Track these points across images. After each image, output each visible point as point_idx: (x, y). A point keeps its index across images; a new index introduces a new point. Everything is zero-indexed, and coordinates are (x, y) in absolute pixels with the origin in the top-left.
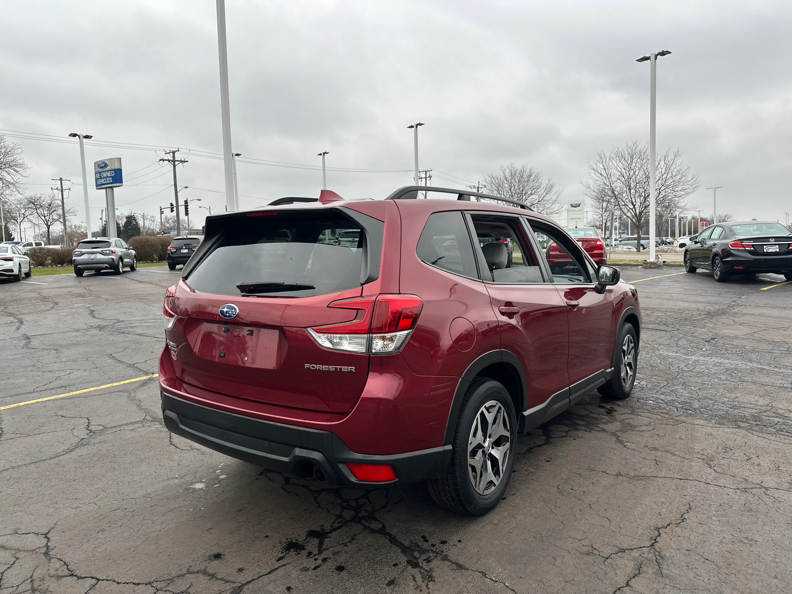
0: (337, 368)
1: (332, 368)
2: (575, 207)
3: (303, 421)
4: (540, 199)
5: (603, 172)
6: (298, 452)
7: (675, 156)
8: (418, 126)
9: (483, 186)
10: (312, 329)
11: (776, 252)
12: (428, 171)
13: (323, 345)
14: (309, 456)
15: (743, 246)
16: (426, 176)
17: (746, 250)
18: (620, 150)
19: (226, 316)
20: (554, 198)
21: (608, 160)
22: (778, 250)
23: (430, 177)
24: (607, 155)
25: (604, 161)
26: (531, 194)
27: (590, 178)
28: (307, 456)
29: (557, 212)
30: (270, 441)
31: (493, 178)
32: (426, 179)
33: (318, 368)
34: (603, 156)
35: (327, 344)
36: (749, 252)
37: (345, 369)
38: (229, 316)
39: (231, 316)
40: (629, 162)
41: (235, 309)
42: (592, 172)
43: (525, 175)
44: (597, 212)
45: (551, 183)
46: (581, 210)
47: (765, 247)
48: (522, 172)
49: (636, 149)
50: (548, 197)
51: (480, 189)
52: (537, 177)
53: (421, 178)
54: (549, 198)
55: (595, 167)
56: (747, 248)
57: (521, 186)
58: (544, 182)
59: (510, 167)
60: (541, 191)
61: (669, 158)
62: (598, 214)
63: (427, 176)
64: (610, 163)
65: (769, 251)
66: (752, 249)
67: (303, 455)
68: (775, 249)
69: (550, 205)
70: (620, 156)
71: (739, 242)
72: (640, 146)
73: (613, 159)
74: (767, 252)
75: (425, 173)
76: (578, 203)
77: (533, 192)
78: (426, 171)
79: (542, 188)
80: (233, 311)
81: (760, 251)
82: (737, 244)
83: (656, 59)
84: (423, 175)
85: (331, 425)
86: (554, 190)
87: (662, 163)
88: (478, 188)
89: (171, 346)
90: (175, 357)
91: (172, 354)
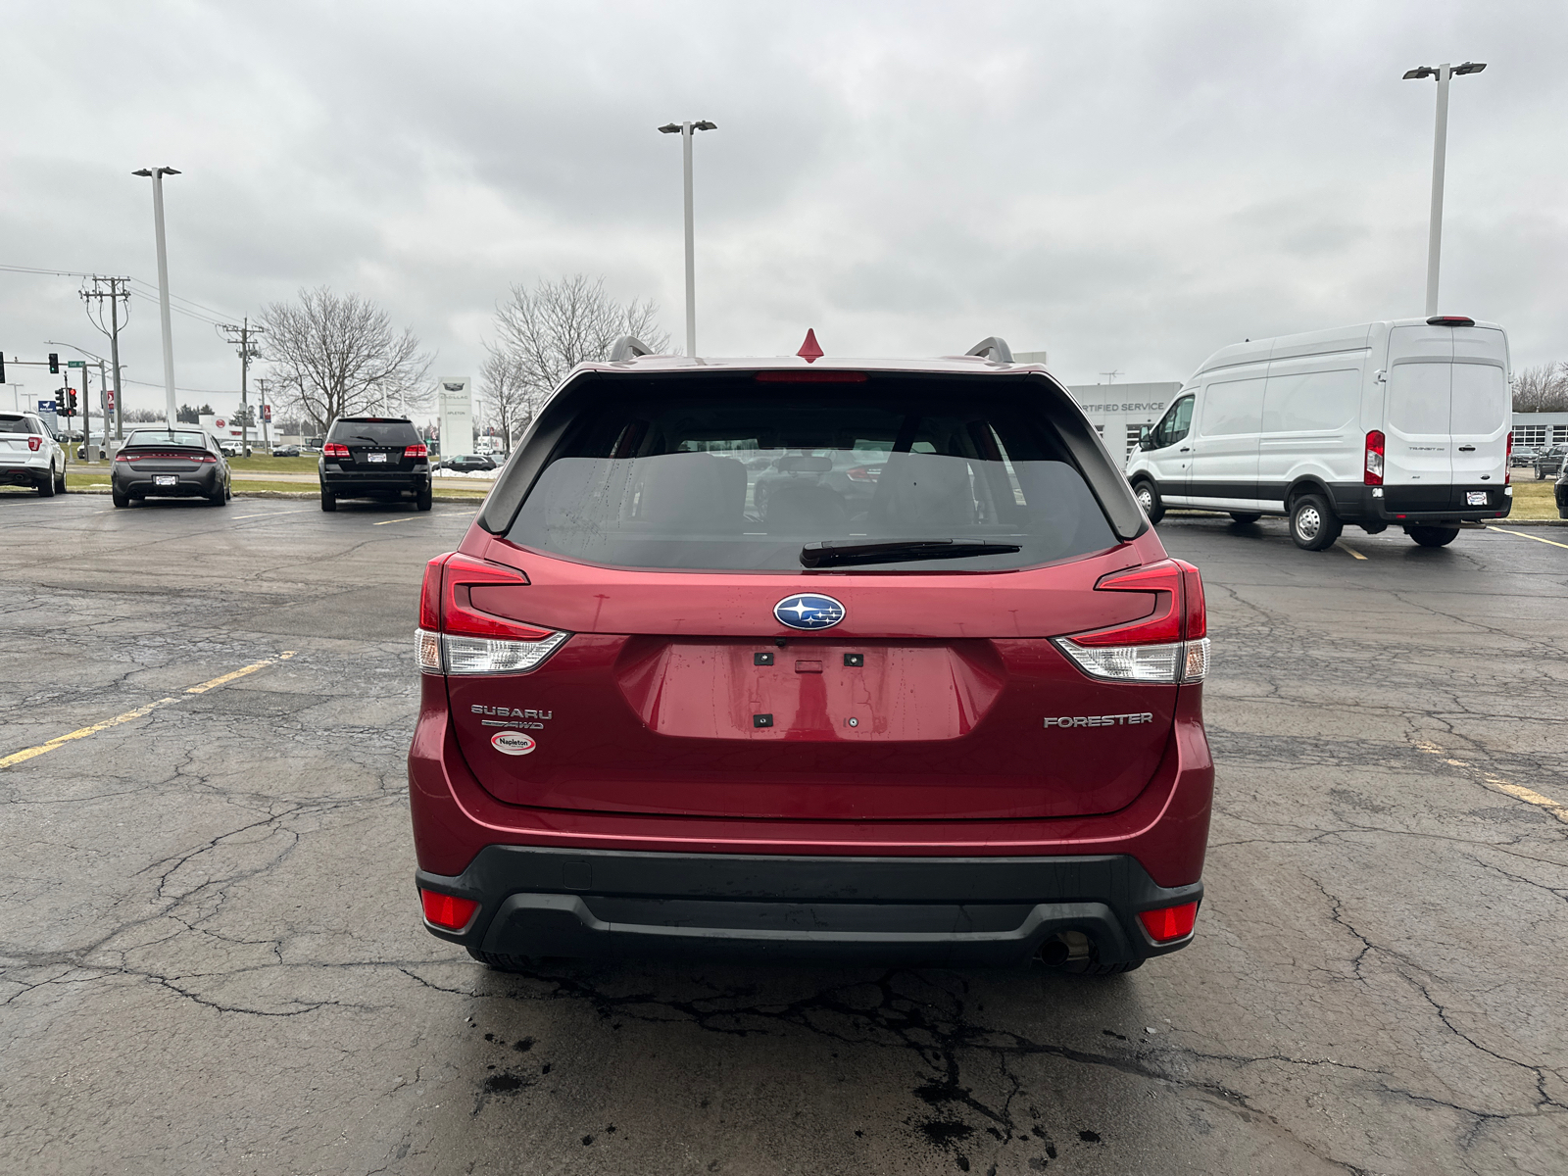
0: (1119, 719)
1: (1107, 720)
2: (452, 390)
3: (1064, 842)
4: (390, 368)
5: (524, 327)
6: (1045, 912)
7: (647, 313)
8: (164, 175)
9: (257, 329)
10: (1069, 639)
12: (119, 280)
13: (1091, 671)
14: (1081, 916)
16: (114, 290)
18: (553, 289)
19: (807, 624)
20: (420, 368)
21: (532, 305)
23: (126, 294)
24: (531, 294)
25: (525, 307)
26: (369, 356)
27: (500, 337)
28: (1075, 916)
29: (427, 397)
30: (961, 902)
31: (284, 314)
32: (114, 298)
33: (1076, 723)
34: (522, 296)
35: (1100, 671)
37: (1134, 718)
38: (814, 625)
39: (826, 624)
40: (569, 313)
41: (835, 606)
42: (503, 324)
43: (356, 316)
44: (492, 403)
45: (411, 337)
46: (466, 397)
48: (349, 308)
49: (579, 290)
50: (405, 366)
51: (248, 334)
52: (381, 321)
53: (101, 295)
54: (406, 368)
55: (508, 315)
57: (347, 336)
58: (397, 336)
59: (322, 294)
60: (391, 352)
61: (636, 315)
62: (493, 407)
63: (117, 292)
64: (536, 312)
67: (1066, 916)
69: (412, 382)
70: (554, 303)
72: (587, 286)
73: (541, 303)
75: (110, 283)
76: (459, 382)
77: (373, 352)
78: (113, 281)
79: (392, 344)
80: (831, 610)
83: (692, 133)
84: (106, 289)
85: (1131, 839)
86: (418, 352)
87: (626, 323)
88: (245, 331)
89: (509, 719)
90: (517, 747)
91: (498, 741)
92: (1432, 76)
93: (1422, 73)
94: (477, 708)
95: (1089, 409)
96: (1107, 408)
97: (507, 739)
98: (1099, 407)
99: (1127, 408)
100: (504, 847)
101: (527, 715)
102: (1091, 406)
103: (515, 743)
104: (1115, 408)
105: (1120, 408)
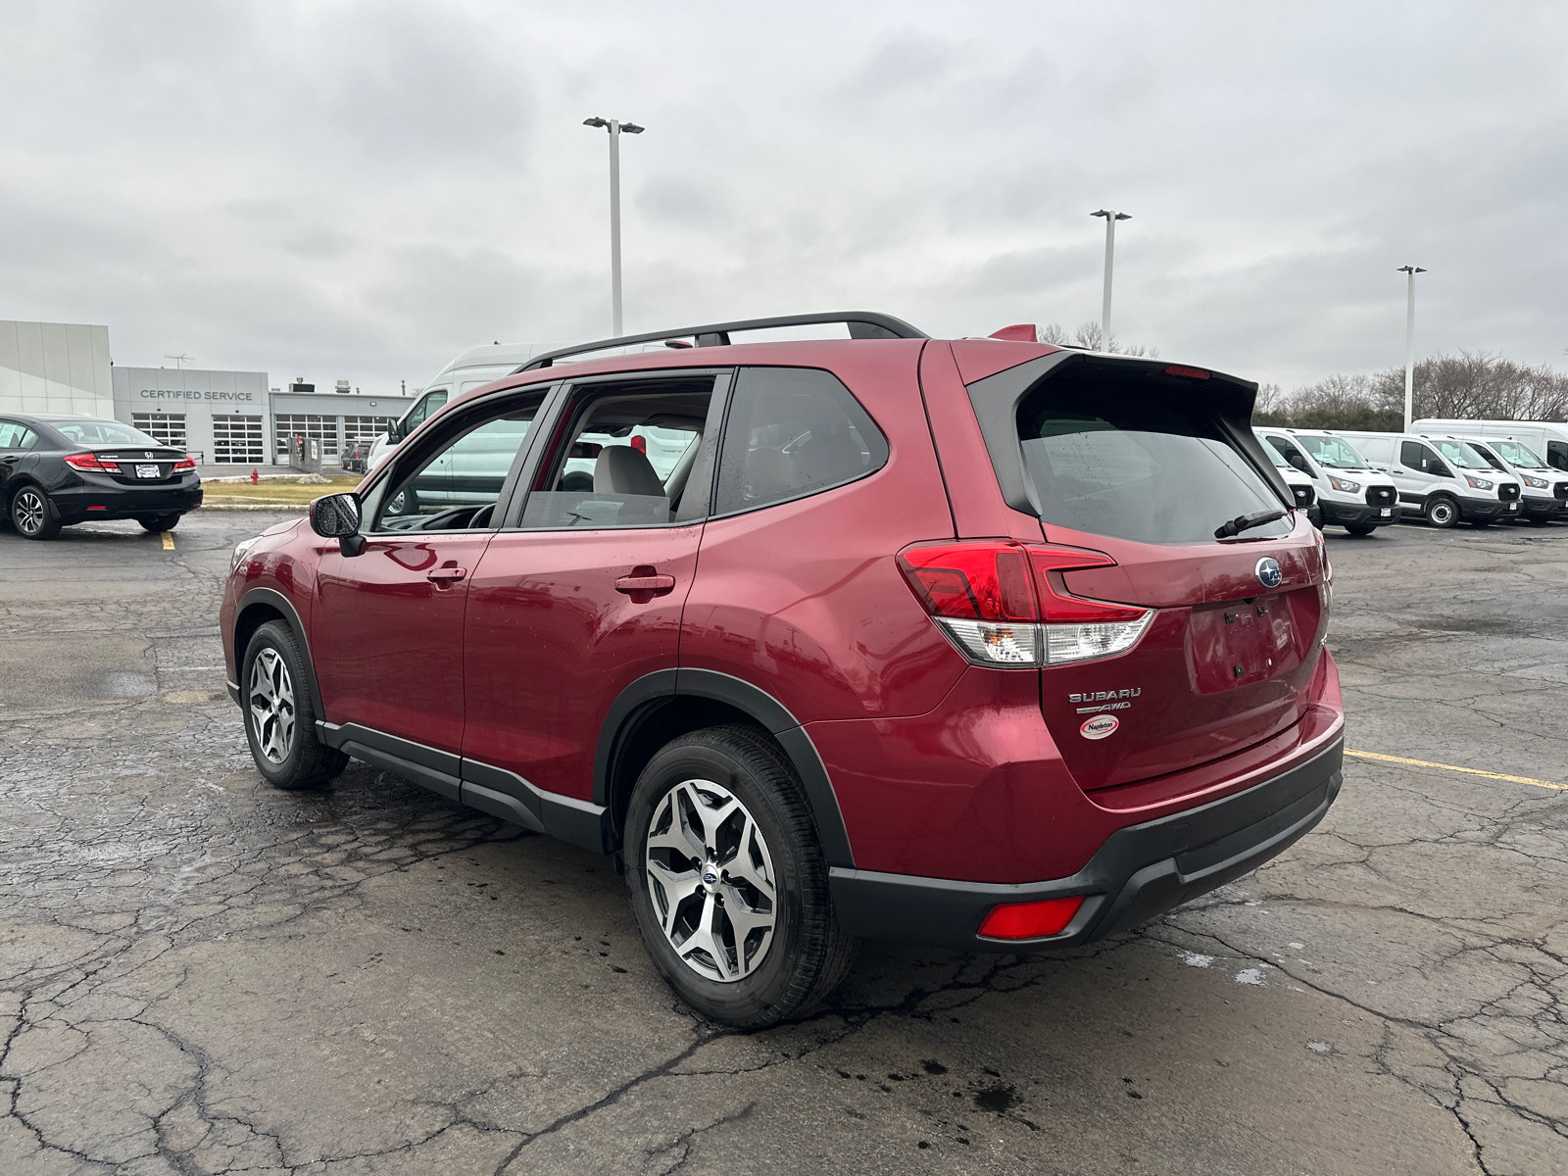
11: (156, 477)
15: (100, 465)
17: (106, 472)
22: (158, 475)
36: (114, 477)
47: (137, 467)
56: (109, 470)
65: (145, 476)
66: (116, 471)
68: (152, 472)
71: (92, 456)
74: (143, 478)
81: (130, 475)
82: (87, 461)
89: (1096, 703)
90: (1103, 730)
91: (1086, 729)
92: (605, 127)
93: (598, 123)
94: (1075, 697)
95: (166, 395)
96: (187, 395)
97: (1096, 724)
98: (178, 394)
99: (211, 396)
100: (1130, 829)
101: (1121, 695)
102: (169, 392)
103: (1102, 726)
104: (197, 396)
105: (203, 396)
